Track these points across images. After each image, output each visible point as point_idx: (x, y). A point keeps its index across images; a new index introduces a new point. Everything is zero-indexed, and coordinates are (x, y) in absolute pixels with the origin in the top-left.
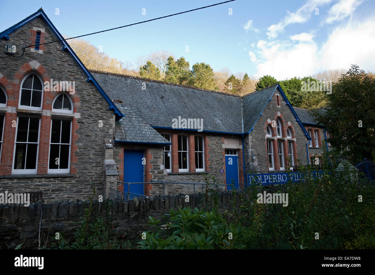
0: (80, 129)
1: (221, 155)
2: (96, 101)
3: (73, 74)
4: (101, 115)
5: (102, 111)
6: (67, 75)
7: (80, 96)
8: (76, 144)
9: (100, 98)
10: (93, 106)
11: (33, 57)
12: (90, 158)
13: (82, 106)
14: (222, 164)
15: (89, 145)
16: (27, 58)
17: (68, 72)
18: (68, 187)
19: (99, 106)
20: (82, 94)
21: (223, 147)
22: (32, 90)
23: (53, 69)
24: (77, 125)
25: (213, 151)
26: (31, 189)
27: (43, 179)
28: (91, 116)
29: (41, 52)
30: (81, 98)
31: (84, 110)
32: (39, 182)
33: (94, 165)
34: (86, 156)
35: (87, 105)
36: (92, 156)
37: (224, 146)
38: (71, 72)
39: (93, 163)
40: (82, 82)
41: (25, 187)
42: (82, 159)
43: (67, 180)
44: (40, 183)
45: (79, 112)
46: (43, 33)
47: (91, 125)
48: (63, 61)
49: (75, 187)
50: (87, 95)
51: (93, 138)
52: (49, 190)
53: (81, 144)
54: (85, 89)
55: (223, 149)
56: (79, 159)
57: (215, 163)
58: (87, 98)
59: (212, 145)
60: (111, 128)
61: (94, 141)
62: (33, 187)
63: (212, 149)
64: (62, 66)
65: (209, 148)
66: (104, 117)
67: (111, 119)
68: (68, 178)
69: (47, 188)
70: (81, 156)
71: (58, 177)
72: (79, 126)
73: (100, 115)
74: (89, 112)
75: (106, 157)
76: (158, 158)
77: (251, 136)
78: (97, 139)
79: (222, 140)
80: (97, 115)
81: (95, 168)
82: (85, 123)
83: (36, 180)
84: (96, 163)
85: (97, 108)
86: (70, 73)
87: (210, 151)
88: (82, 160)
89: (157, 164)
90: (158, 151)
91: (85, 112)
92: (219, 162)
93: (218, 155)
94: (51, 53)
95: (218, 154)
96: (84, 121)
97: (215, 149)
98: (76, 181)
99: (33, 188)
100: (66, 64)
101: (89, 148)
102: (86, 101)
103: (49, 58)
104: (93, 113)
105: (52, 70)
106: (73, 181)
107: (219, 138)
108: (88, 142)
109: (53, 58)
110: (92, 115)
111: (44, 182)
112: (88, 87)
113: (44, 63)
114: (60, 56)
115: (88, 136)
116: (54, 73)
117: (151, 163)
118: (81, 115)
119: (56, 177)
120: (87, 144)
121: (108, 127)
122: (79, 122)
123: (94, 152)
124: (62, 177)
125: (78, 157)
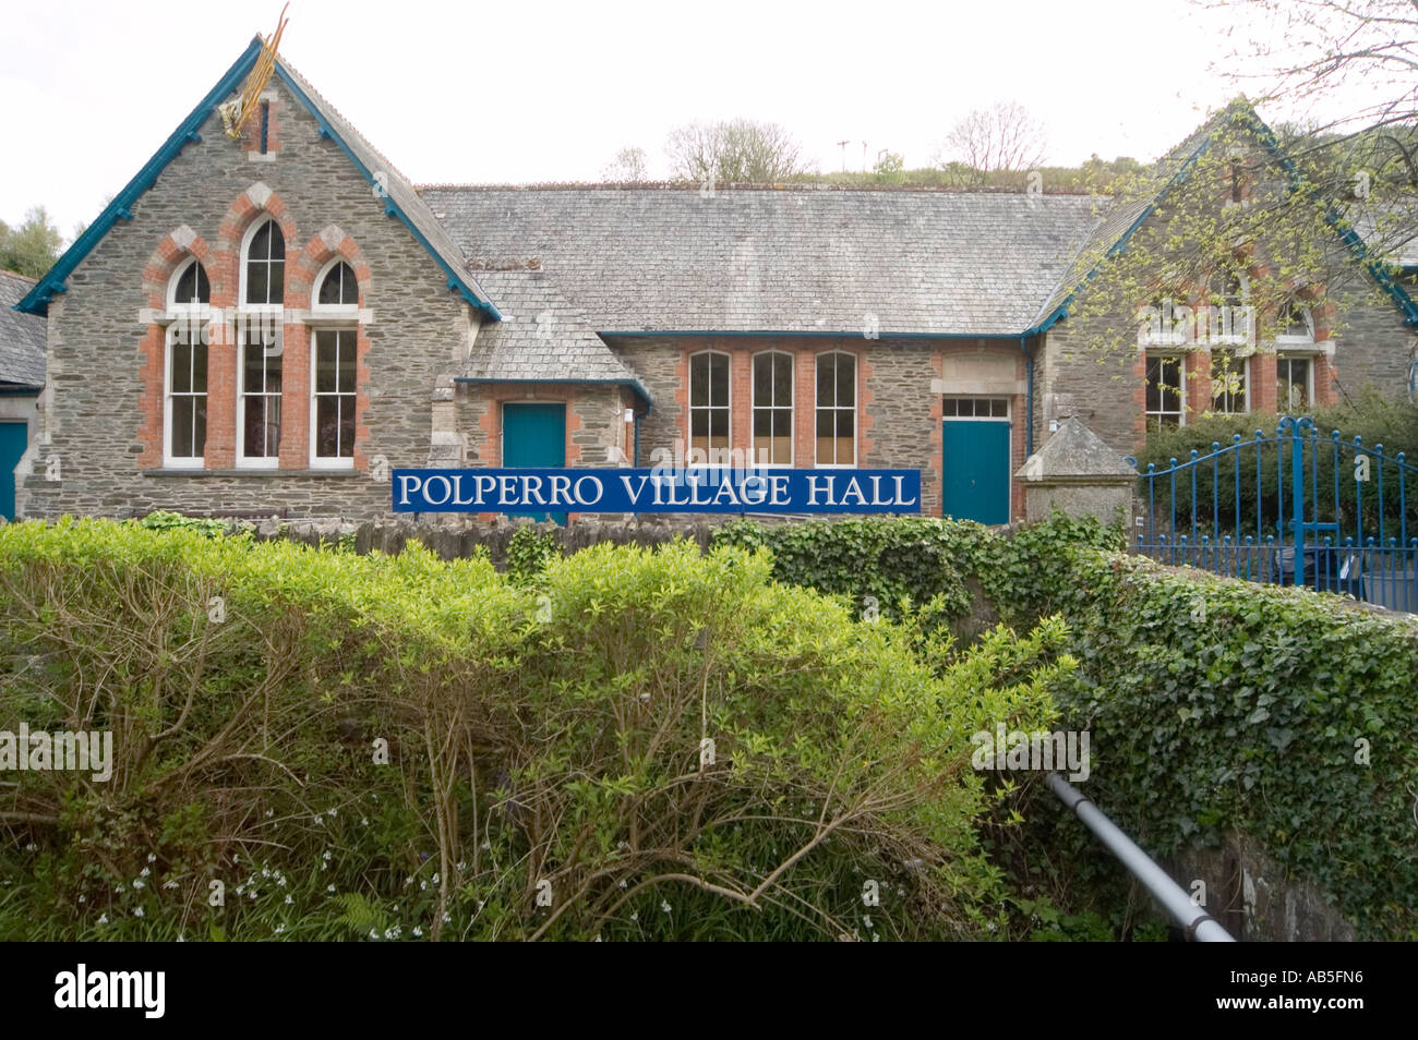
0: (375, 351)
1: (925, 418)
2: (415, 271)
3: (351, 203)
4: (430, 308)
5: (430, 297)
6: (336, 208)
7: (372, 262)
8: (366, 394)
9: (423, 262)
10: (406, 285)
11: (253, 174)
12: (401, 430)
13: (378, 289)
14: (929, 450)
15: (399, 394)
16: (242, 179)
17: (339, 198)
18: (349, 503)
19: (422, 283)
20: (379, 255)
21: (933, 390)
22: (269, 261)
23: (302, 198)
24: (368, 342)
25: (887, 403)
26: (267, 503)
27: (292, 481)
28: (403, 314)
29: (271, 156)
30: (372, 266)
31: (384, 300)
32: (285, 488)
33: (413, 446)
34: (391, 422)
35: (391, 284)
36: (406, 423)
37: (939, 387)
38: (344, 198)
39: (409, 442)
40: (376, 222)
41: (256, 499)
42: (380, 430)
43: (345, 484)
44: (285, 491)
45: (369, 306)
46: (274, 104)
47: (402, 339)
48: (326, 172)
49: (366, 503)
50: (391, 257)
51: (407, 375)
52: (306, 508)
53: (376, 393)
54: (383, 242)
55: (933, 396)
56: (373, 431)
57: (894, 446)
58: (389, 265)
59: (887, 385)
60: (456, 345)
61: (412, 383)
62: (271, 498)
63: (884, 396)
64: (323, 186)
65: (873, 393)
66: (438, 314)
67: (455, 319)
68: (347, 481)
69: (301, 502)
70: (376, 423)
71: (323, 478)
72: (371, 345)
73: (425, 310)
74: (395, 305)
75: (435, 425)
76: (600, 426)
77: (1058, 344)
78: (419, 377)
79: (930, 364)
80: (417, 309)
81: (414, 455)
82: (387, 336)
83: (276, 482)
84: (416, 441)
85: (415, 291)
86: (342, 203)
87: (876, 403)
88: (381, 435)
89: (596, 446)
90: (600, 405)
91: (385, 305)
92: (913, 442)
93: (910, 418)
94: (294, 155)
95: (910, 414)
96: (382, 329)
97: (896, 396)
98: (369, 488)
99: (272, 502)
100: (333, 180)
101: (398, 403)
102: (386, 274)
103: (290, 169)
104: (407, 306)
105: (301, 202)
106: (361, 489)
107: (916, 357)
108: (396, 385)
109: (301, 166)
110: (404, 310)
111: (294, 489)
112: (391, 234)
113: (280, 185)
114: (318, 157)
115: (394, 369)
116: (304, 208)
117: (575, 440)
118: (376, 315)
119: (321, 477)
120: (394, 392)
121: (448, 340)
122: (370, 335)
123: (409, 411)
124: (337, 478)
125: (370, 427)
